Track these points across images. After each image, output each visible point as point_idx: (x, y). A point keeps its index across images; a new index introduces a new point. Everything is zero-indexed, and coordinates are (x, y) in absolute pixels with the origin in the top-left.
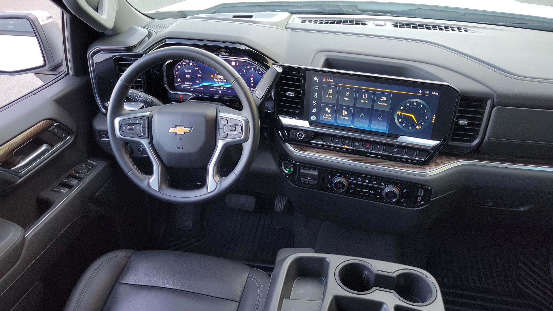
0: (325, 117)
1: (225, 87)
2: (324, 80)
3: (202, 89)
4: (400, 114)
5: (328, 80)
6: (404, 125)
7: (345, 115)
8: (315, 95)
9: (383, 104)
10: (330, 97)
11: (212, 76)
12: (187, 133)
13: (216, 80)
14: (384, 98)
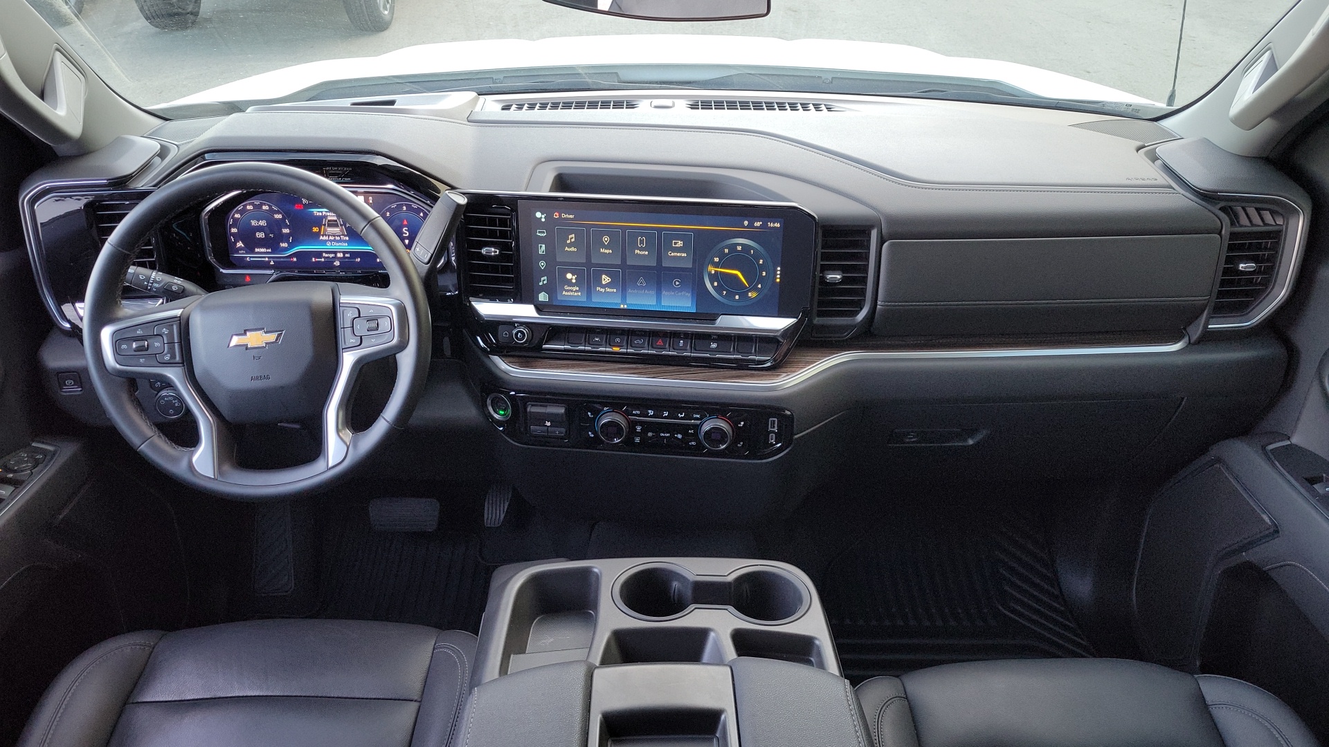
0: (566, 293)
1: (347, 252)
2: (556, 215)
3: (295, 259)
4: (713, 272)
5: (564, 216)
6: (725, 292)
7: (608, 285)
8: (542, 249)
9: (679, 254)
10: (573, 249)
11: (315, 229)
12: (273, 343)
13: (325, 238)
14: (680, 242)
